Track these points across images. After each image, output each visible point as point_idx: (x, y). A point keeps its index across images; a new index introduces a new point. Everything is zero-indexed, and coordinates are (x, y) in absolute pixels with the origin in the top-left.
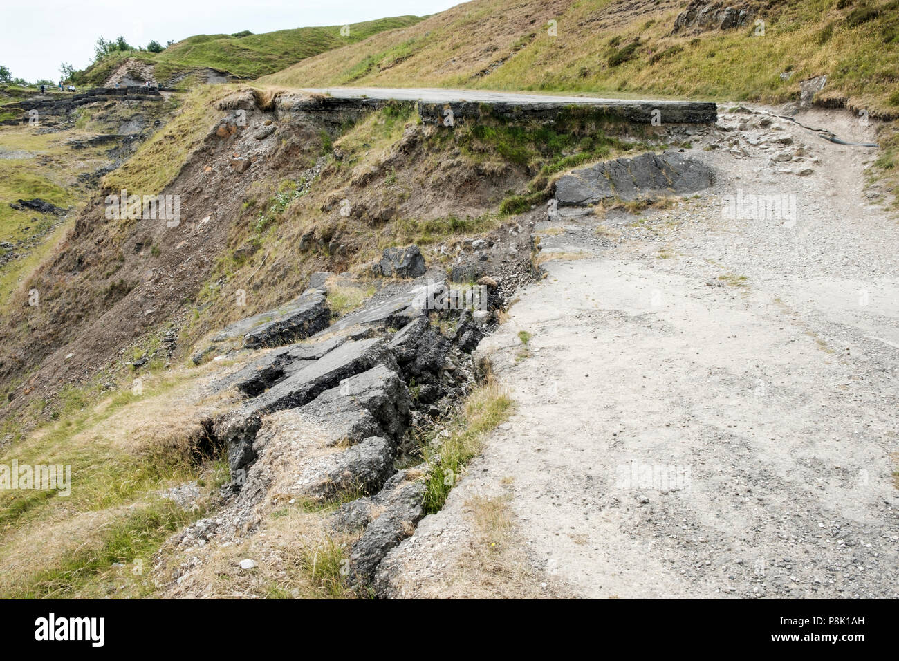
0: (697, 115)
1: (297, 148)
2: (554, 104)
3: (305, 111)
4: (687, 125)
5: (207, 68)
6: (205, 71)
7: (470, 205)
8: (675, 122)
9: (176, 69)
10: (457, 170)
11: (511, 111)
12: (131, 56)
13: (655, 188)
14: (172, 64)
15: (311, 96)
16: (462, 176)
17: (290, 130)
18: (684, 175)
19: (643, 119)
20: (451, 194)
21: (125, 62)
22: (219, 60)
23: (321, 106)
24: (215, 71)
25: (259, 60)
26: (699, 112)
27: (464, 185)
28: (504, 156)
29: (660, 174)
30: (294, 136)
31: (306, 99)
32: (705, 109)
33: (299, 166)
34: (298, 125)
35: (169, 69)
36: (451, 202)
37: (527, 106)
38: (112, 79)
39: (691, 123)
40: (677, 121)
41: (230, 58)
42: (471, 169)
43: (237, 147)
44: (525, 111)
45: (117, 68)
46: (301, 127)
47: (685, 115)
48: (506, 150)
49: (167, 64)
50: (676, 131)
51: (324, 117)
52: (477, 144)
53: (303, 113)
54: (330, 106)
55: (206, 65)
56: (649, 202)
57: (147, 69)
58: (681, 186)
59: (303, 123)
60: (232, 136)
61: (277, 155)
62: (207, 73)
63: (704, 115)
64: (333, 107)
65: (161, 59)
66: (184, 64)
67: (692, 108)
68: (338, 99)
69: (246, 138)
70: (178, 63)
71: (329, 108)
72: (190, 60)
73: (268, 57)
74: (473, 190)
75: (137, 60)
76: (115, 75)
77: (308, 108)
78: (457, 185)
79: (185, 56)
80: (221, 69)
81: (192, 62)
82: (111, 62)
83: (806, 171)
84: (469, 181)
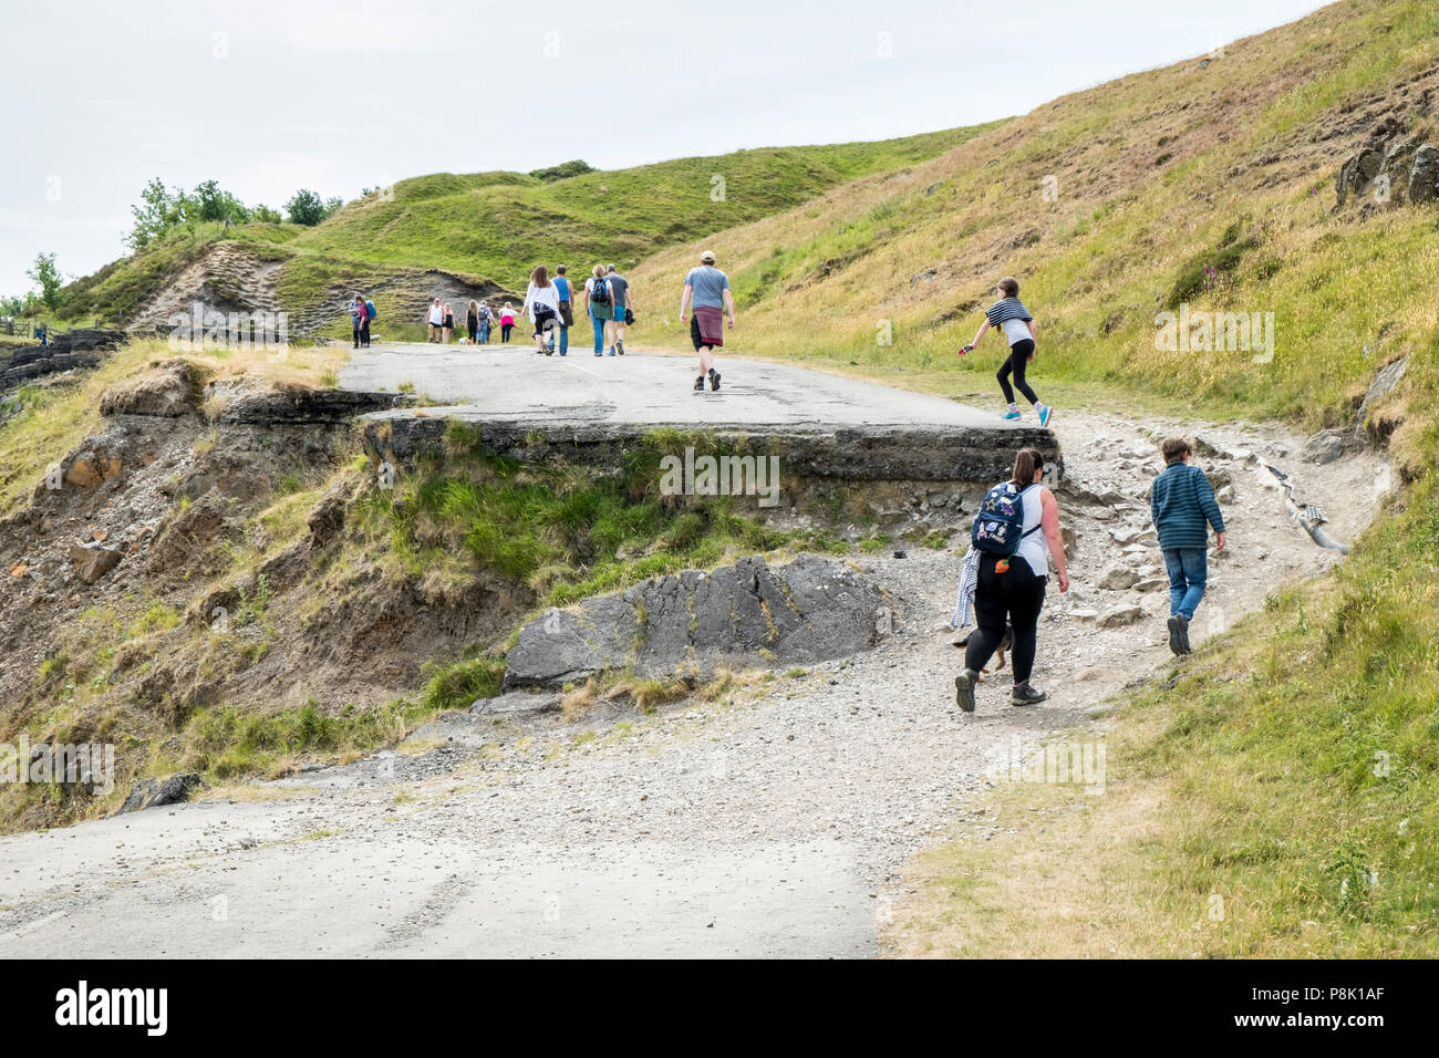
0: (980, 460)
1: (214, 522)
2: (625, 427)
3: (254, 423)
4: (964, 488)
5: (434, 272)
6: (427, 280)
7: (374, 680)
8: (929, 477)
9: (346, 275)
10: (369, 589)
11: (523, 445)
12: (225, 236)
13: (730, 650)
14: (334, 261)
15: (277, 385)
16: (375, 606)
17: (206, 472)
18: (815, 617)
19: (840, 470)
20: (341, 651)
21: (202, 253)
22: (476, 248)
23: (301, 410)
24: (456, 281)
25: (592, 248)
26: (985, 454)
27: (376, 627)
28: (478, 557)
29: (756, 612)
30: (215, 488)
31: (262, 390)
32: (1001, 445)
33: (208, 570)
34: (230, 461)
35: (325, 275)
36: (334, 671)
37: (558, 432)
38: (160, 301)
39: (967, 480)
40: (936, 475)
41: (506, 243)
42: (395, 587)
43: (107, 514)
44: (553, 444)
45: (177, 271)
46: (235, 465)
47: (954, 460)
48: (485, 541)
49: (321, 259)
50: (937, 501)
51: (307, 441)
52: (426, 528)
53: (249, 430)
54: (326, 411)
55: (434, 264)
56: (690, 683)
57: (262, 275)
58: (796, 646)
59: (245, 456)
60: (104, 486)
61: (163, 536)
62: (431, 286)
63: (998, 461)
64: (336, 413)
65: (310, 244)
66: (373, 260)
67: (971, 444)
68: (348, 394)
69: (136, 492)
70: (358, 257)
71: (326, 418)
72: (391, 248)
73: (622, 238)
74: (396, 641)
75: (239, 248)
76: (169, 292)
77: (259, 416)
78: (361, 628)
79: (381, 236)
80: (476, 276)
81: (397, 252)
82: (165, 254)
83: (1120, 616)
84: (390, 619)
